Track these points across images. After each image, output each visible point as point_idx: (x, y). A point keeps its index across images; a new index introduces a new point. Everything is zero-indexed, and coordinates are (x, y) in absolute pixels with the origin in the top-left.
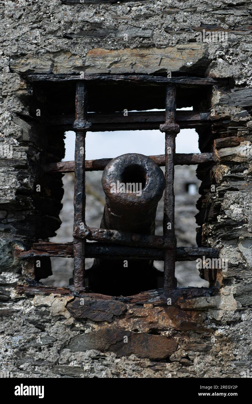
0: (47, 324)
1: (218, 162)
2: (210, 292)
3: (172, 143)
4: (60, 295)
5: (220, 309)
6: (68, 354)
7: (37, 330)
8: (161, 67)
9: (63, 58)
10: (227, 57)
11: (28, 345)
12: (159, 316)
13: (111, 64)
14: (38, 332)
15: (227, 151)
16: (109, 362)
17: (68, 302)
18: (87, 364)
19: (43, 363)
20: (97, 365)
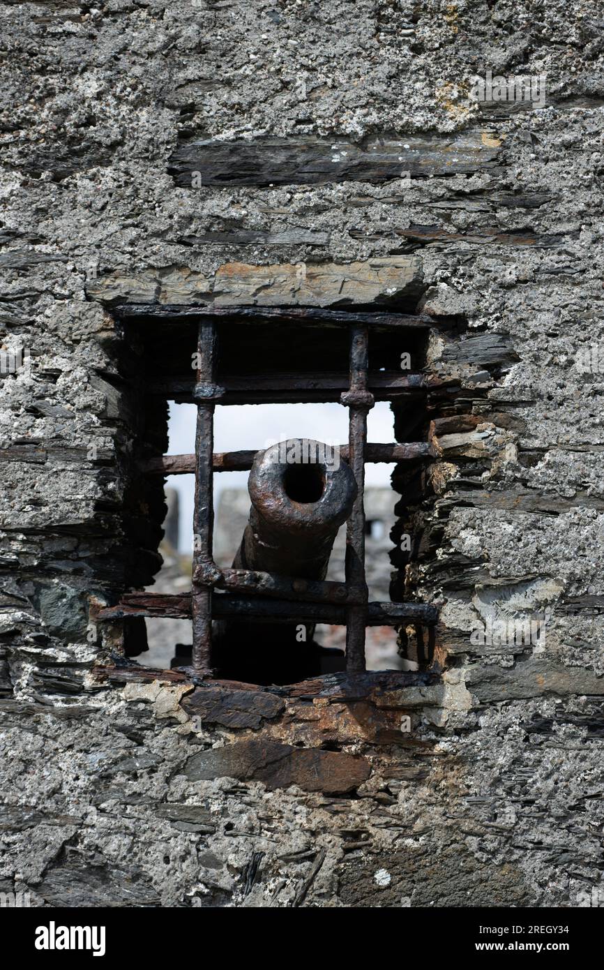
0: (148, 733)
1: (439, 457)
2: (425, 679)
3: (362, 425)
4: (169, 683)
5: (443, 708)
6: (184, 785)
7: (130, 743)
8: (344, 296)
9: (176, 277)
10: (454, 280)
11: (114, 769)
12: (340, 718)
13: (259, 290)
14: (131, 747)
15: (455, 439)
16: (253, 799)
17: (184, 695)
18: (216, 802)
19: (140, 800)
20: (232, 803)
